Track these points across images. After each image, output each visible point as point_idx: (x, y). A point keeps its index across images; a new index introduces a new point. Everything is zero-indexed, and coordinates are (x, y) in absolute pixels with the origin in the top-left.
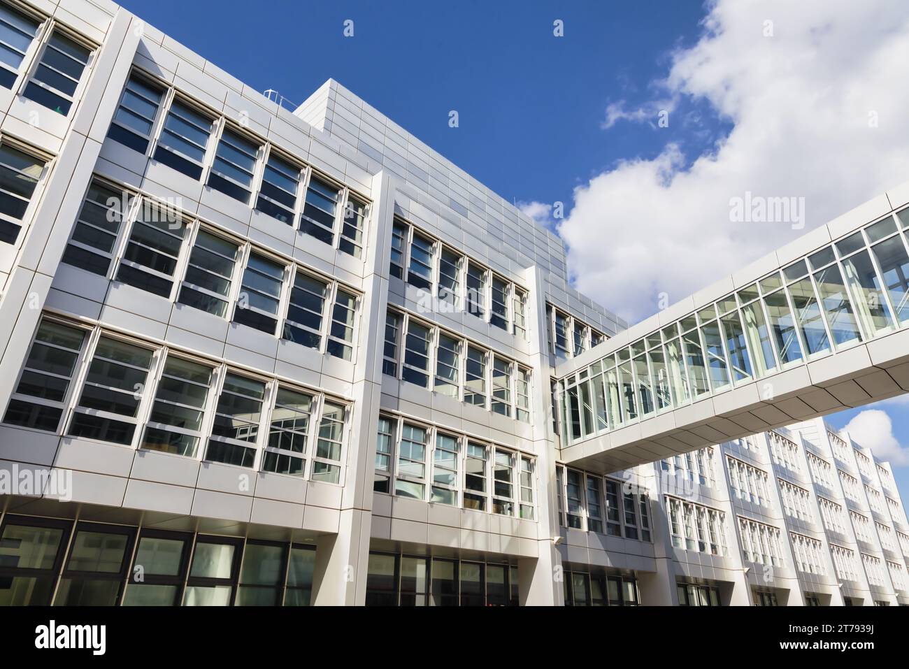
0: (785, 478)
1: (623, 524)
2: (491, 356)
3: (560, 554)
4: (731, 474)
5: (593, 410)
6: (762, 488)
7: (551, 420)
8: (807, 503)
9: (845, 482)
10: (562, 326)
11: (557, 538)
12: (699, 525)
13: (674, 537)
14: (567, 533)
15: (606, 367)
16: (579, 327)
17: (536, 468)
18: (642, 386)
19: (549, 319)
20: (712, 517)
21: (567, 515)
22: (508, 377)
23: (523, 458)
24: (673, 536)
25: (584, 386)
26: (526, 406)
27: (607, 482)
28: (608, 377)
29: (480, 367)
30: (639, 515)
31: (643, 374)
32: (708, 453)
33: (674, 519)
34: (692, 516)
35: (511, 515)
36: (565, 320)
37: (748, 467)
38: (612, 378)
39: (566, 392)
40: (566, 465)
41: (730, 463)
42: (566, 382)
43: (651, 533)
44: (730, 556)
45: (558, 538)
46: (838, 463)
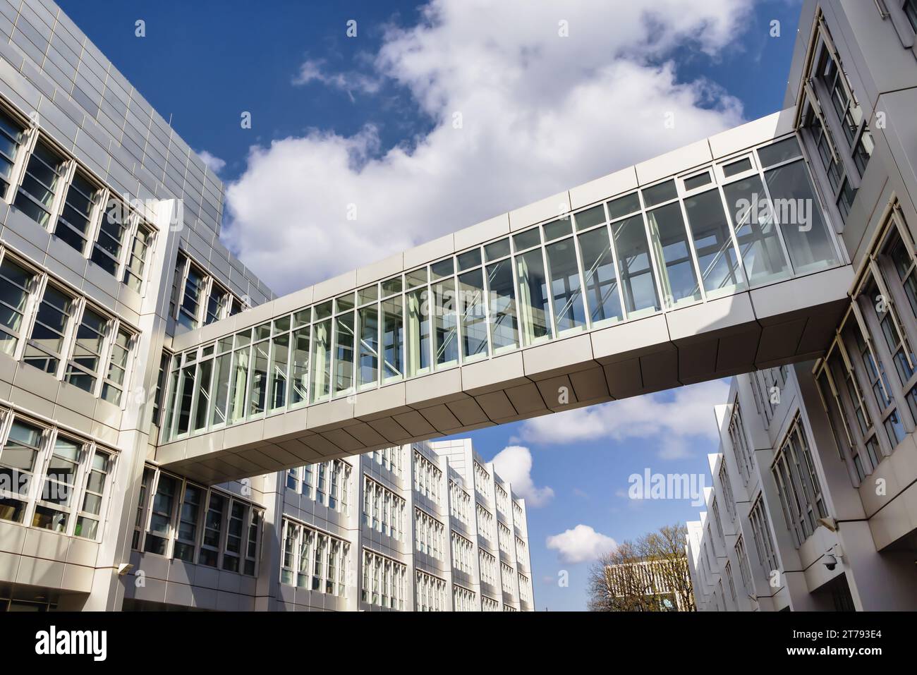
0: (423, 508)
1: (223, 550)
2: (80, 306)
3: (123, 589)
4: (366, 498)
5: (211, 397)
6: (397, 518)
7: (152, 404)
8: (440, 539)
9: (481, 517)
10: (195, 287)
11: (122, 566)
12: (318, 557)
13: (285, 571)
14: (142, 559)
15: (238, 343)
16: (218, 292)
17: (115, 467)
18: (280, 376)
19: (178, 273)
20: (335, 547)
21: (147, 534)
22: (102, 338)
23: (98, 453)
24: (283, 569)
25: (206, 366)
26: (121, 382)
27: (213, 495)
28: (238, 358)
29: (61, 317)
30: (246, 540)
31: (281, 362)
32: (346, 470)
33: (289, 547)
34: (311, 546)
35: (62, 530)
36: (201, 279)
37: (386, 492)
38: (243, 359)
39: (181, 372)
40: (160, 468)
41: (367, 483)
42: (184, 357)
43: (257, 563)
44: (346, 596)
45: (126, 565)
46: (478, 496)
